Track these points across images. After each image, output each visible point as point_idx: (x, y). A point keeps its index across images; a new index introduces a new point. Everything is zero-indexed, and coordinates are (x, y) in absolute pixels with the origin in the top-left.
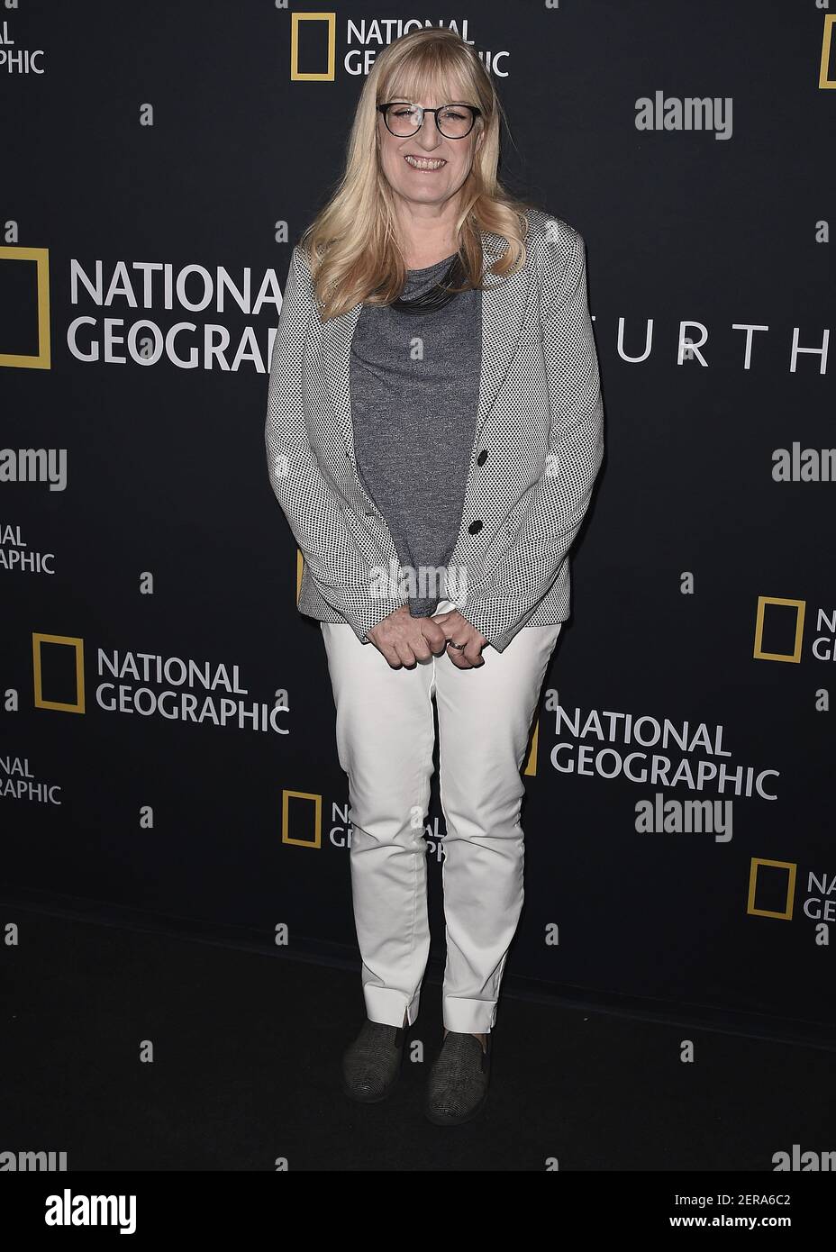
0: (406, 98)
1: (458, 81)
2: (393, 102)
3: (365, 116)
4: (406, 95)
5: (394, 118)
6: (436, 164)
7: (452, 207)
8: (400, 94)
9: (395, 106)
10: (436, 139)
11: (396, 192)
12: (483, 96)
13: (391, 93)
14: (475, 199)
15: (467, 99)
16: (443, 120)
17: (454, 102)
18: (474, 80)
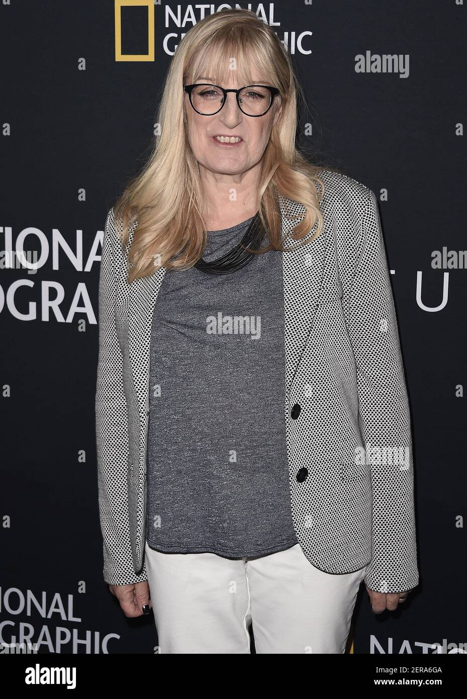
0: (211, 80)
1: (258, 62)
2: (198, 83)
4: (210, 76)
5: (199, 98)
6: (237, 139)
7: (252, 175)
8: (204, 76)
9: (200, 87)
10: (238, 117)
11: (203, 166)
12: (281, 75)
13: (197, 74)
14: (275, 167)
15: (266, 80)
16: (244, 99)
17: (254, 82)
18: (272, 61)
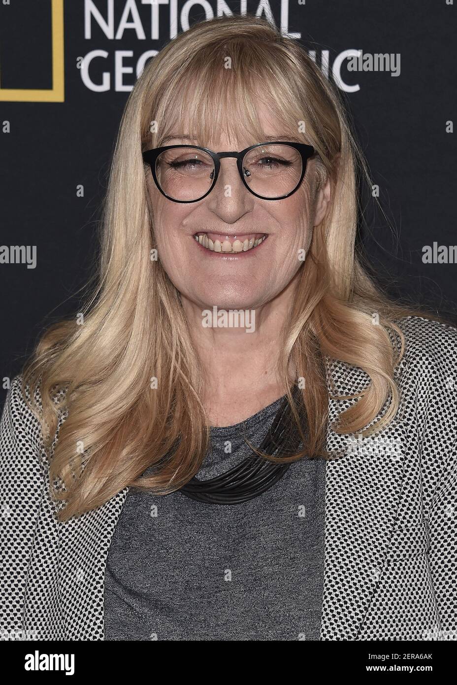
0: (187, 137)
1: (273, 101)
3: (126, 173)
4: (186, 132)
5: (170, 172)
6: (246, 244)
7: (278, 313)
8: (176, 131)
9: (170, 152)
10: (242, 201)
11: (186, 297)
12: (320, 127)
13: (162, 130)
16: (253, 169)
18: (302, 100)
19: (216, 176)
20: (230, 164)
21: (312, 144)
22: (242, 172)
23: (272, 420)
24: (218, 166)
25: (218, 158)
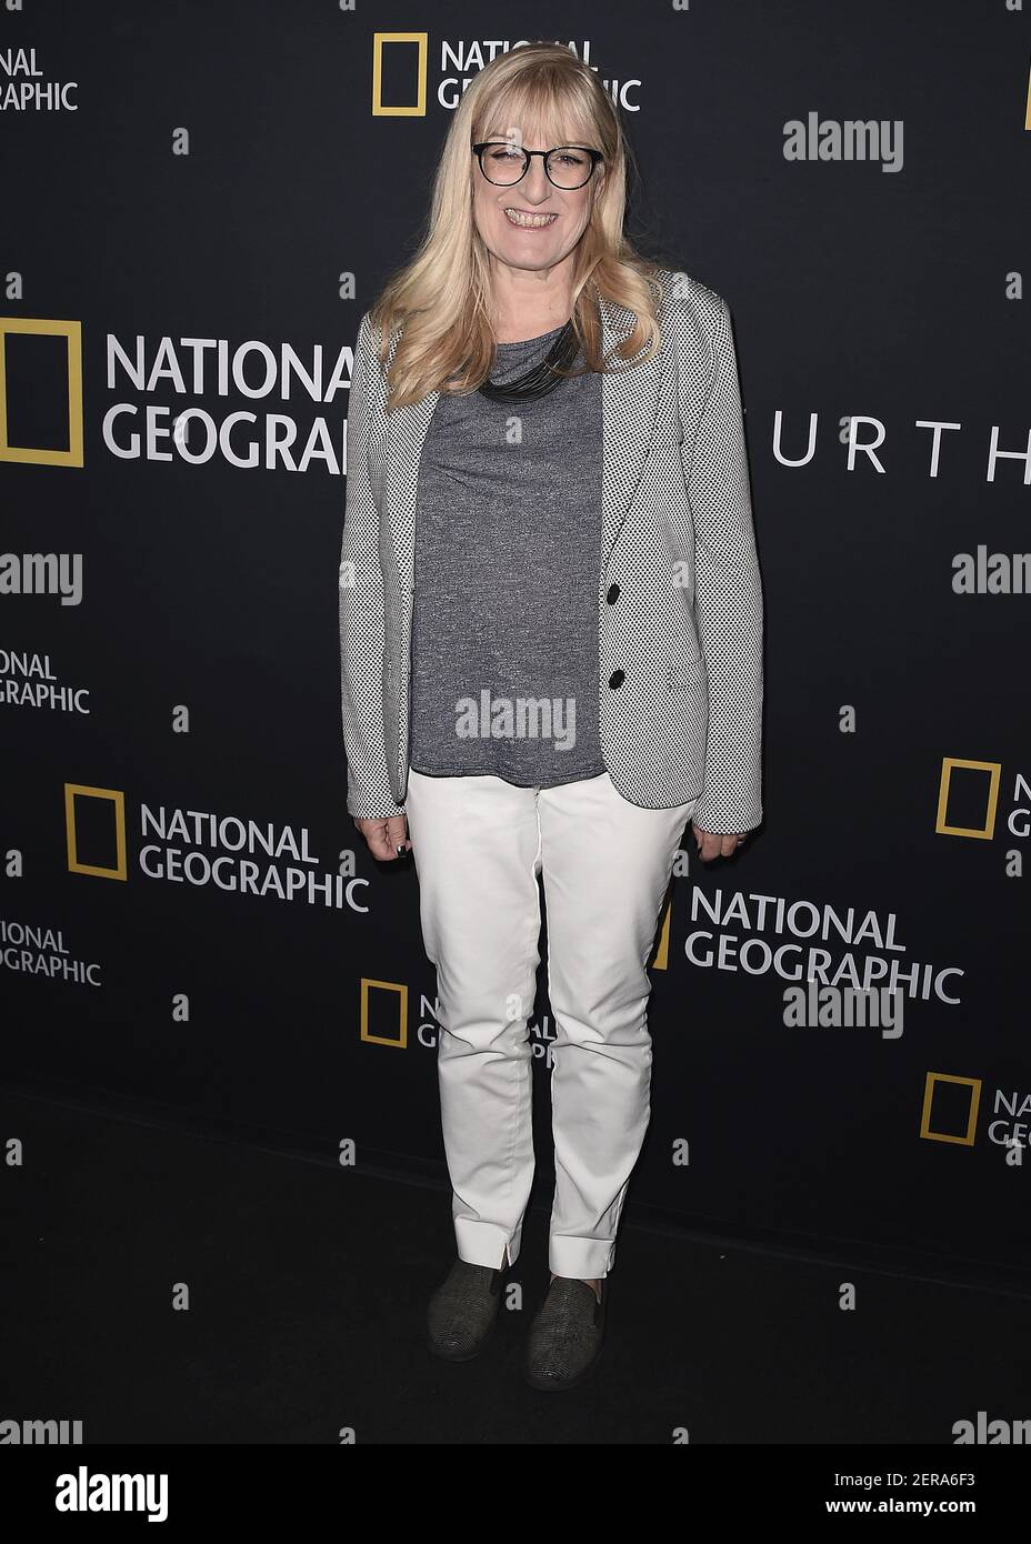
0: (508, 137)
1: (574, 115)
2: (491, 141)
3: (456, 155)
5: (491, 161)
6: (543, 221)
7: (564, 272)
8: (500, 132)
9: (493, 146)
10: (545, 189)
11: (494, 255)
12: (605, 135)
13: (490, 129)
14: (596, 260)
15: (585, 140)
16: (554, 165)
17: (569, 143)
18: (594, 115)
19: (526, 167)
20: (537, 161)
21: (599, 150)
22: (546, 166)
23: (553, 342)
24: (529, 160)
25: (529, 154)
